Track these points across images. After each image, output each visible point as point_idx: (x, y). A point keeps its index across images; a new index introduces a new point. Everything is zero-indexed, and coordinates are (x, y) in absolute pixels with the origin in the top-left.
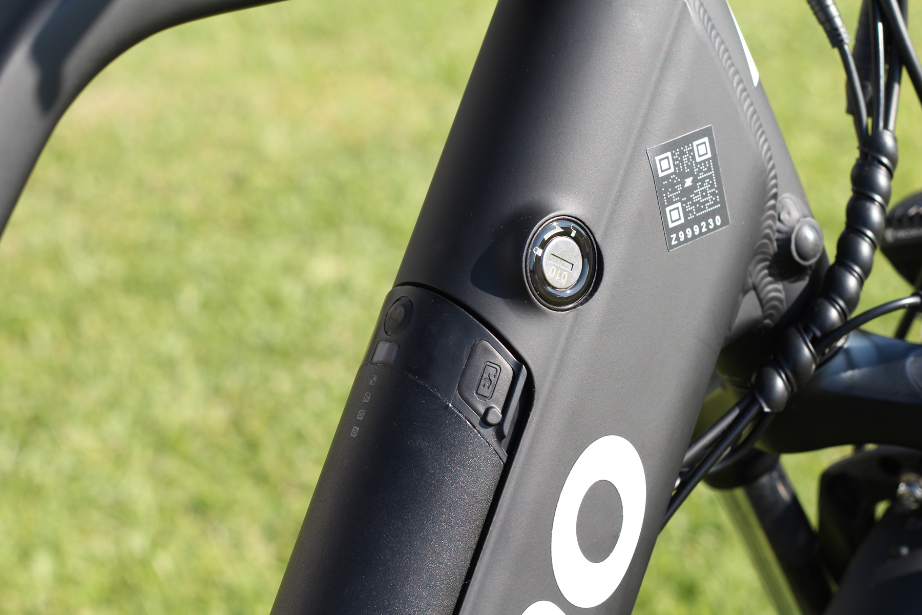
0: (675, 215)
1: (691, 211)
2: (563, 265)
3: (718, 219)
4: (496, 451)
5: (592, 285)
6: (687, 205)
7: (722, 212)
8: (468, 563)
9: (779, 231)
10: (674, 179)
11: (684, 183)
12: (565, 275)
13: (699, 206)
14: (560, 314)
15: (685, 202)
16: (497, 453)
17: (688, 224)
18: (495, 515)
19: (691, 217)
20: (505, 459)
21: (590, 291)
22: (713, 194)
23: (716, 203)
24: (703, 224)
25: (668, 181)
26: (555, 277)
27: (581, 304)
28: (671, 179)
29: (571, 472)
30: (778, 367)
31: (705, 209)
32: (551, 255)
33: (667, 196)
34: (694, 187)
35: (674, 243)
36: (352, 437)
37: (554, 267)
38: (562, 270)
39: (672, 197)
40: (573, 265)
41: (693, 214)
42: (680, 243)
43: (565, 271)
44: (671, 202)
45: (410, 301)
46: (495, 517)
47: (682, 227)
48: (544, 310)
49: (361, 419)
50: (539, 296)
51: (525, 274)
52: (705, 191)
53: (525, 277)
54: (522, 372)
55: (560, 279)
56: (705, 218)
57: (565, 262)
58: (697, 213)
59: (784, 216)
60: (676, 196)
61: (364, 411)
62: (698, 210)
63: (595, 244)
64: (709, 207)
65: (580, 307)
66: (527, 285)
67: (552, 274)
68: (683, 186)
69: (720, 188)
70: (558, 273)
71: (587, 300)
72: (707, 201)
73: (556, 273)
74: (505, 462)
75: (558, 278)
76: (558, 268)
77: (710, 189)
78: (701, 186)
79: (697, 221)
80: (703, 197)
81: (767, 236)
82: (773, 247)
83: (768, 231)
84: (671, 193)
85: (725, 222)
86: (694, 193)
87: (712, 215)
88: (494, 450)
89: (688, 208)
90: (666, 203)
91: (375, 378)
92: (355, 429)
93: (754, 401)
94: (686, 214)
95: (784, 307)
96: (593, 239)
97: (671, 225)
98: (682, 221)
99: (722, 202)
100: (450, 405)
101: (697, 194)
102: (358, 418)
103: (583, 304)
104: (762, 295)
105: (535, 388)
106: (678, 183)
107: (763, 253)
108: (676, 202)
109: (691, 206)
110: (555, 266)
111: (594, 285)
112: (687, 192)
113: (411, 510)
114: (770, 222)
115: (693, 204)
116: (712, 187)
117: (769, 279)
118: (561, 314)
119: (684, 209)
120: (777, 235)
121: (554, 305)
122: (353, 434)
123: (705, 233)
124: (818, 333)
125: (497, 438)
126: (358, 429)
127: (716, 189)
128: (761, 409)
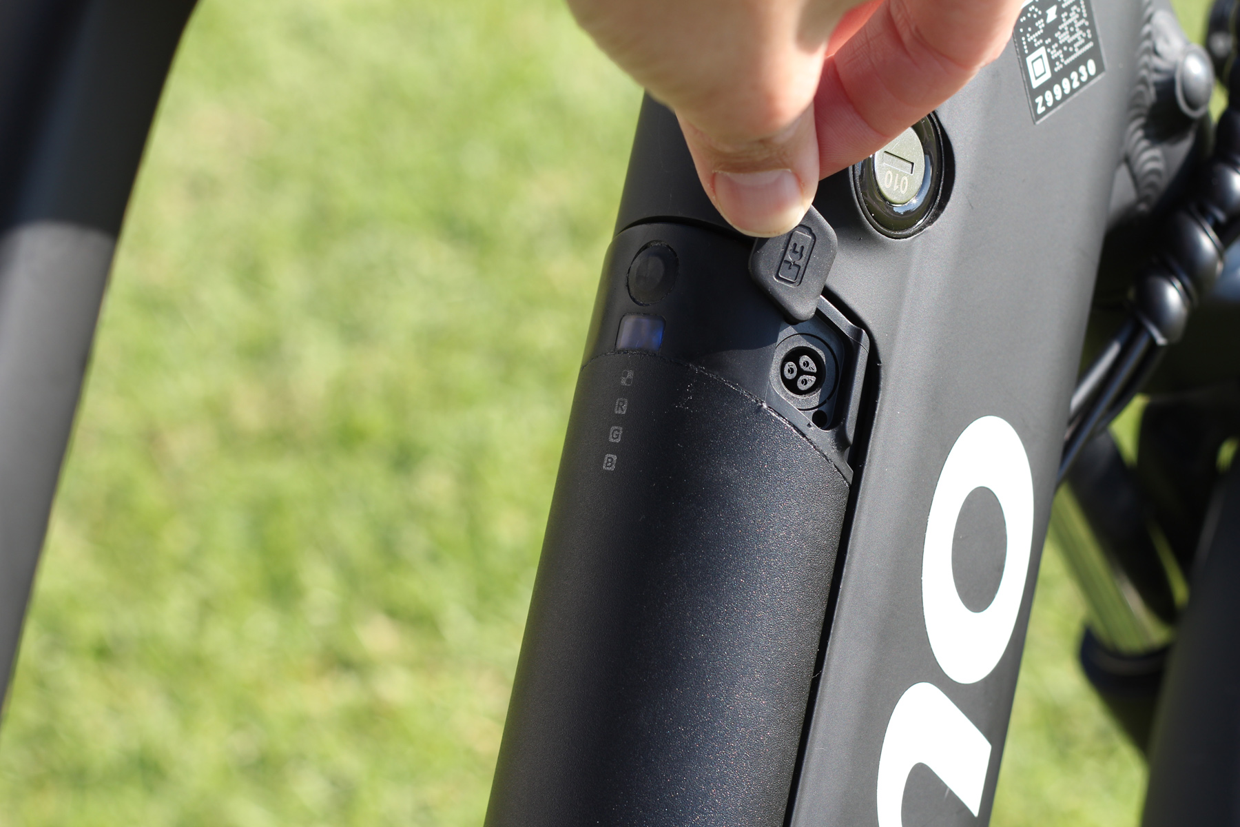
0: (1038, 68)
1: (1058, 59)
2: (901, 166)
3: (1091, 64)
4: (837, 468)
5: (940, 191)
6: (1052, 49)
7: (1094, 54)
8: (816, 645)
9: (1157, 70)
10: (1033, 12)
11: (1044, 16)
12: (905, 181)
13: (1067, 49)
14: (902, 242)
15: (1049, 46)
16: (839, 470)
17: (1056, 78)
18: (845, 566)
19: (1059, 67)
20: (850, 480)
21: (938, 201)
22: (1083, 28)
23: (1087, 41)
24: (1074, 75)
25: (1027, 17)
26: (892, 187)
27: (930, 222)
28: (1031, 13)
29: (939, 482)
30: (1169, 273)
31: (1074, 52)
32: (885, 154)
33: (1026, 40)
34: (1058, 21)
35: (1041, 110)
36: (607, 471)
37: (890, 172)
38: (901, 175)
39: (1032, 41)
40: (913, 164)
41: (1060, 63)
42: (1048, 109)
43: (905, 175)
44: (1032, 48)
45: (668, 246)
46: (845, 570)
47: (1048, 86)
48: (883, 240)
49: (618, 441)
50: (875, 219)
51: (853, 189)
52: (1072, 25)
53: (854, 192)
54: (863, 340)
55: (899, 189)
56: (1074, 66)
57: (902, 161)
58: (1065, 58)
59: (1161, 46)
60: (1038, 38)
61: (621, 429)
62: (1067, 55)
63: (938, 128)
64: (1080, 47)
65: (929, 228)
66: (858, 206)
67: (888, 182)
68: (1045, 22)
69: (1090, 18)
70: (896, 181)
71: (936, 216)
72: (1076, 40)
73: (894, 180)
74: (850, 481)
75: (896, 187)
76: (895, 172)
77: (1079, 20)
78: (1068, 18)
79: (1066, 72)
80: (1071, 34)
81: (1143, 81)
82: (1151, 96)
83: (1144, 73)
84: (1031, 34)
85: (1100, 68)
86: (1058, 30)
87: (1082, 60)
88: (836, 467)
89: (1055, 54)
90: (1026, 52)
91: (630, 374)
92: (609, 458)
93: (1139, 329)
94: (1052, 63)
95: (1163, 183)
96: (935, 120)
97: (1035, 84)
98: (1048, 75)
99: (1095, 39)
100: (765, 406)
101: (1063, 31)
102: (612, 440)
103: (932, 222)
104: (1137, 168)
105: (880, 362)
106: (1039, 17)
107: (1138, 106)
108: (1039, 47)
109: (1057, 49)
110: (891, 169)
111: (942, 191)
112: (1051, 29)
113: (726, 577)
114: (1145, 59)
115: (1060, 47)
116: (1081, 17)
117: (1144, 143)
118: (905, 242)
119: (1049, 55)
120: (1156, 77)
121: (895, 230)
122: (607, 466)
123: (1078, 88)
124: (1221, 216)
125: (838, 449)
126: (615, 458)
127: (1087, 19)
128: (1152, 341)
